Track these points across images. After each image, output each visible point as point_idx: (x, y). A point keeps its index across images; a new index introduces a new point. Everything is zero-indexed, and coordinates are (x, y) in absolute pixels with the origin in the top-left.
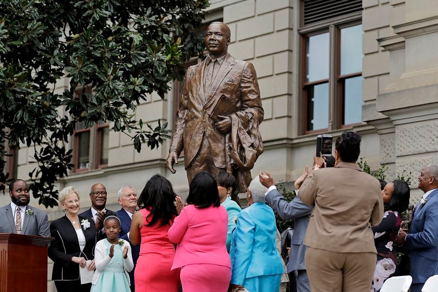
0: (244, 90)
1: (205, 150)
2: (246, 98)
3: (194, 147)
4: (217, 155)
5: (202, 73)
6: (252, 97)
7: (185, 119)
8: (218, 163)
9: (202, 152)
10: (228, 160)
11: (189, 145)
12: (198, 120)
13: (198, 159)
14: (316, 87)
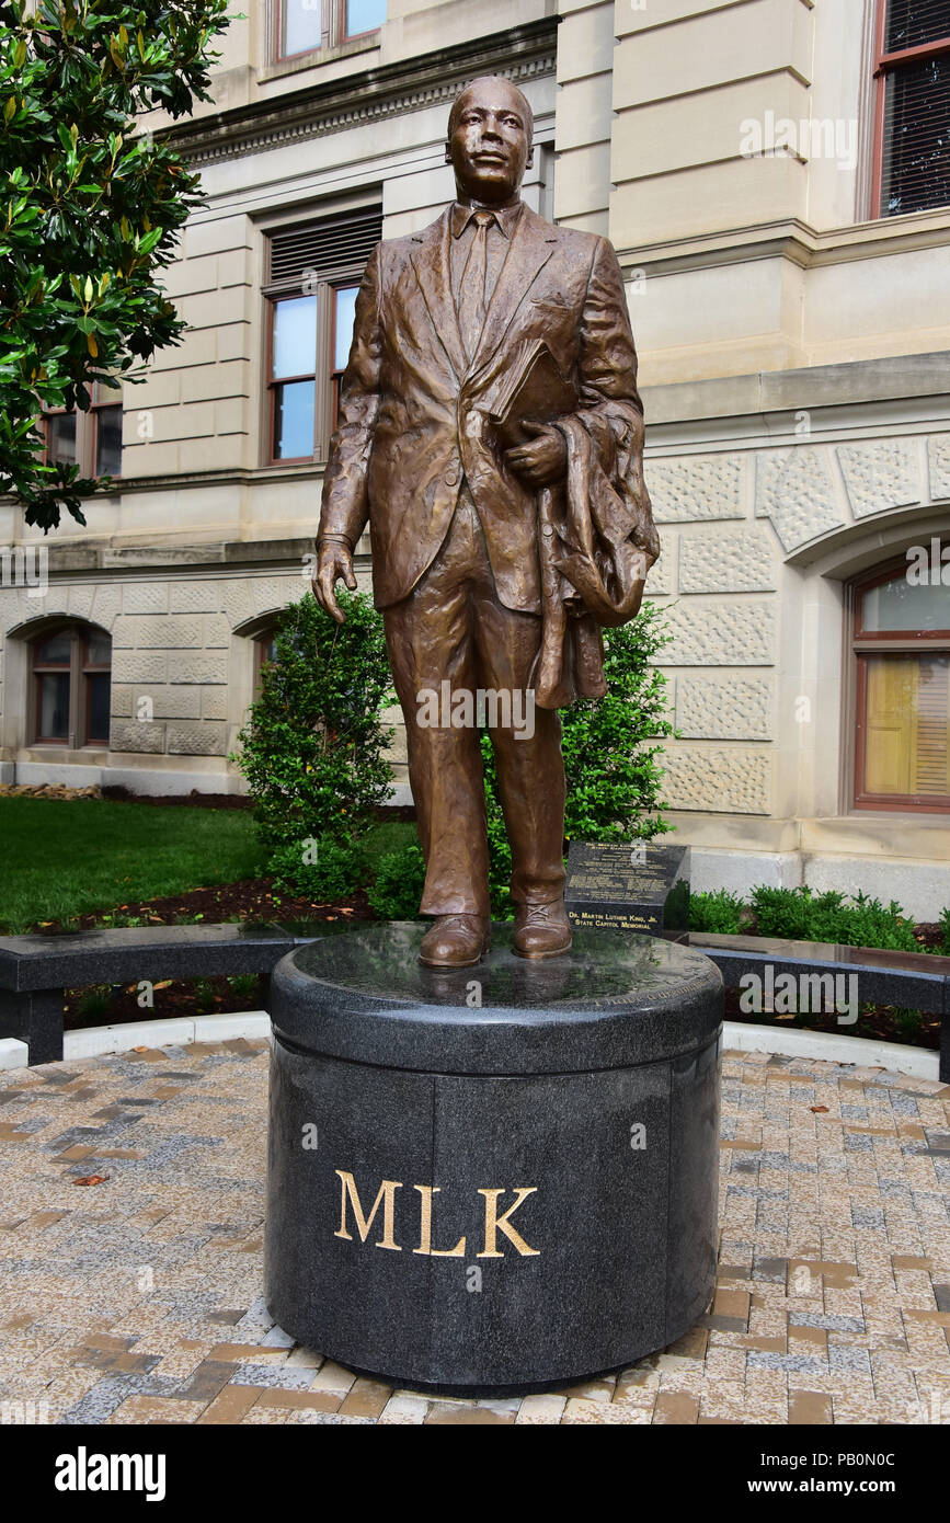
0: (595, 334)
1: (462, 547)
2: (600, 365)
3: (424, 533)
4: (508, 564)
5: (444, 263)
6: (615, 361)
7: (371, 427)
8: (513, 591)
9: (455, 550)
10: (552, 583)
11: (402, 522)
12: (442, 434)
13: (435, 574)
14: (285, 387)
